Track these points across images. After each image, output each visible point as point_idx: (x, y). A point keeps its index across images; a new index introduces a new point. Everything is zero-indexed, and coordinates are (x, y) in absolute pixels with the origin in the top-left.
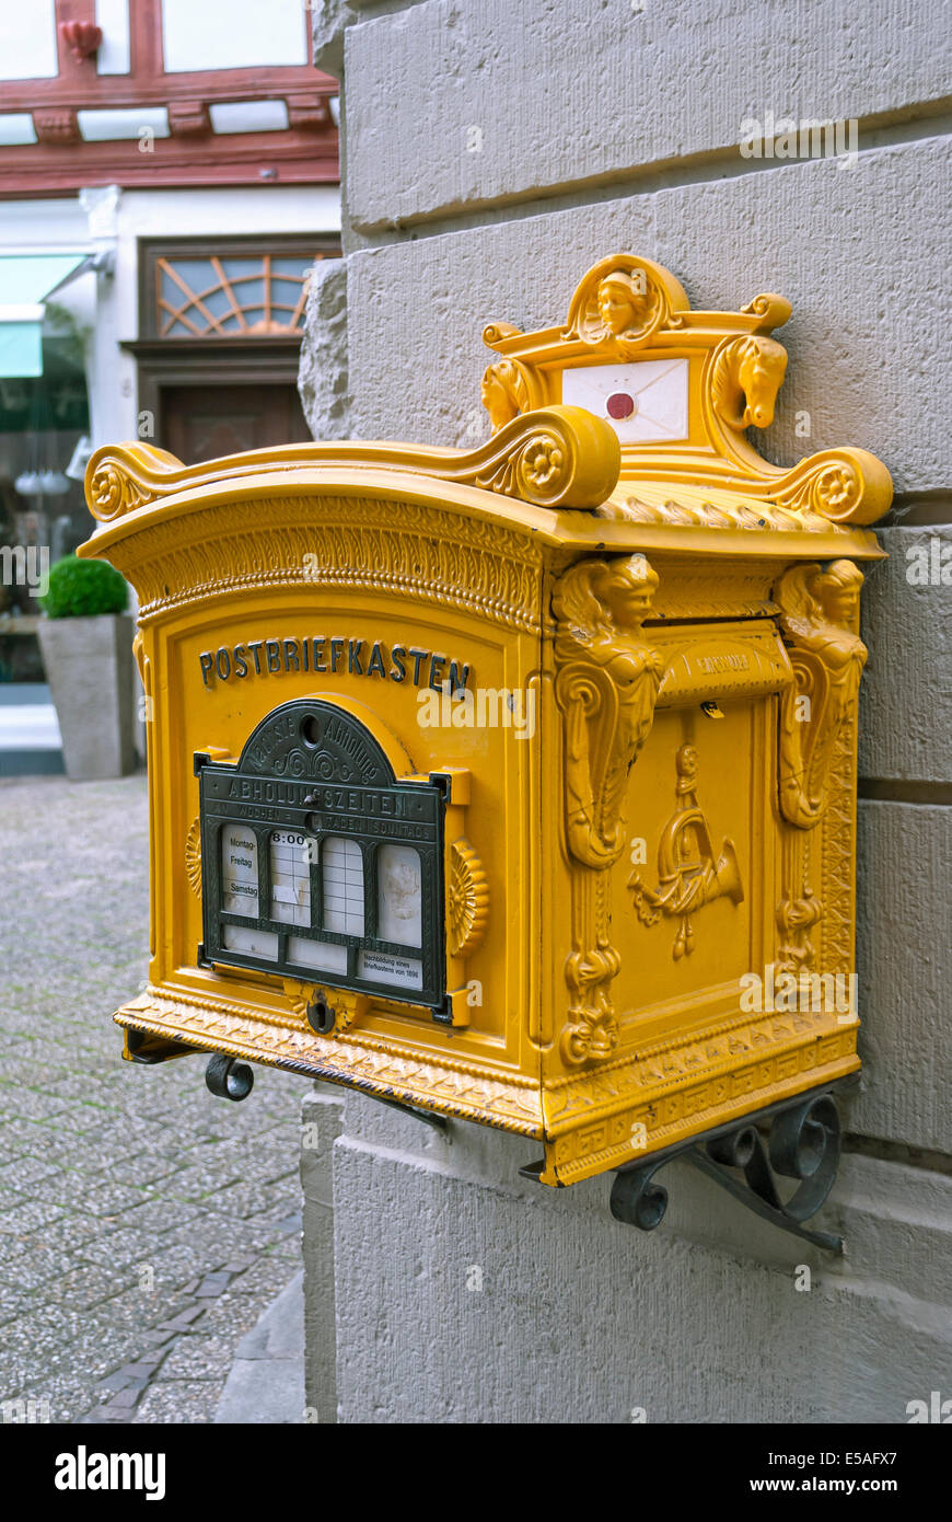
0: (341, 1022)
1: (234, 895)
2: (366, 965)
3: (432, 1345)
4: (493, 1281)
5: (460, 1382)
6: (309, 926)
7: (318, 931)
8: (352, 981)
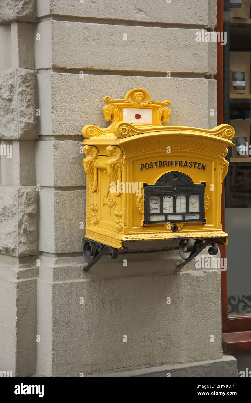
0: (179, 229)
1: (152, 210)
2: (186, 217)
3: (85, 322)
4: (104, 300)
5: (94, 328)
6: (173, 212)
7: (175, 213)
8: (183, 221)
